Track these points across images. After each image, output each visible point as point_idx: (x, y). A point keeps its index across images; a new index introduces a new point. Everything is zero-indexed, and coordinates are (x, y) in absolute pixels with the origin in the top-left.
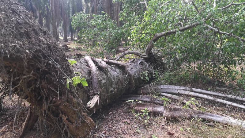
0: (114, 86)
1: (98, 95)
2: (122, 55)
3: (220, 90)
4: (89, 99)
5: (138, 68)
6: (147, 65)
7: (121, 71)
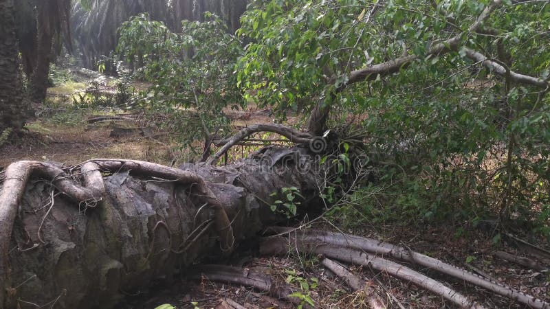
2: (243, 133)
5: (267, 179)
7: (183, 195)
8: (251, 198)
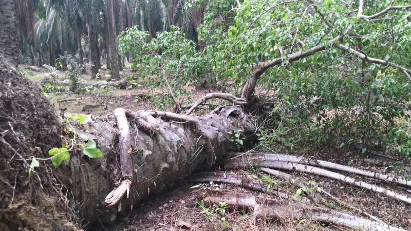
0: (171, 158)
1: (130, 179)
2: (202, 100)
3: (372, 165)
4: (112, 187)
5: (226, 124)
6: (245, 118)
7: (189, 131)
8: (221, 135)
